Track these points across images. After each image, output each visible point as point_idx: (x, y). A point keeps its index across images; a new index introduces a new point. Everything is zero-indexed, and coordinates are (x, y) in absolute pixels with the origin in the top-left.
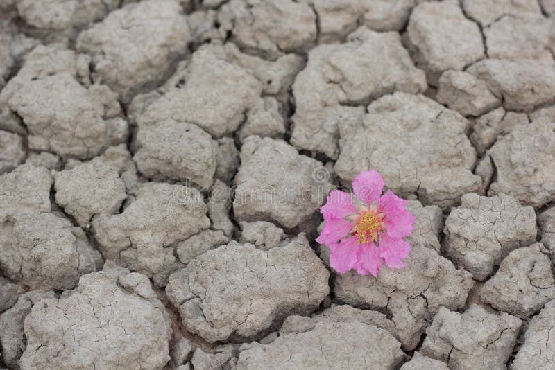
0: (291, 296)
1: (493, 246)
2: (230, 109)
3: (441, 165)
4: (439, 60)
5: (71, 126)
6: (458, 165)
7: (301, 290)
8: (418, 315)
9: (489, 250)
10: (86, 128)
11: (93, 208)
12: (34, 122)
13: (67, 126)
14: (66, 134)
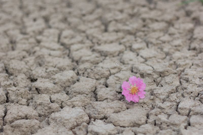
0: (117, 109)
1: (166, 94)
2: (92, 85)
3: (148, 85)
4: (142, 71)
5: (52, 89)
6: (153, 85)
7: (120, 107)
8: (151, 108)
9: (165, 95)
10: (56, 89)
11: (62, 100)
12: (42, 89)
13: (51, 89)
14: (51, 92)
